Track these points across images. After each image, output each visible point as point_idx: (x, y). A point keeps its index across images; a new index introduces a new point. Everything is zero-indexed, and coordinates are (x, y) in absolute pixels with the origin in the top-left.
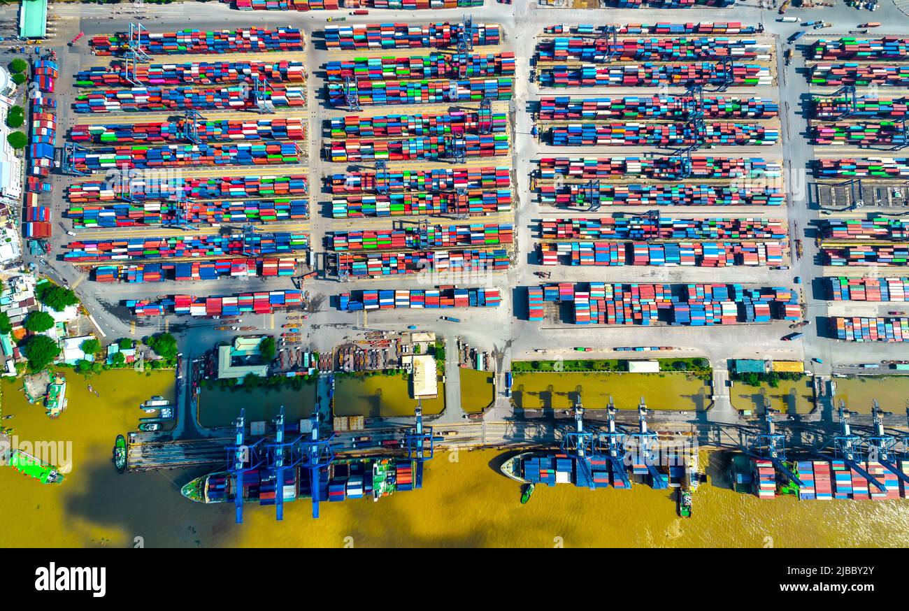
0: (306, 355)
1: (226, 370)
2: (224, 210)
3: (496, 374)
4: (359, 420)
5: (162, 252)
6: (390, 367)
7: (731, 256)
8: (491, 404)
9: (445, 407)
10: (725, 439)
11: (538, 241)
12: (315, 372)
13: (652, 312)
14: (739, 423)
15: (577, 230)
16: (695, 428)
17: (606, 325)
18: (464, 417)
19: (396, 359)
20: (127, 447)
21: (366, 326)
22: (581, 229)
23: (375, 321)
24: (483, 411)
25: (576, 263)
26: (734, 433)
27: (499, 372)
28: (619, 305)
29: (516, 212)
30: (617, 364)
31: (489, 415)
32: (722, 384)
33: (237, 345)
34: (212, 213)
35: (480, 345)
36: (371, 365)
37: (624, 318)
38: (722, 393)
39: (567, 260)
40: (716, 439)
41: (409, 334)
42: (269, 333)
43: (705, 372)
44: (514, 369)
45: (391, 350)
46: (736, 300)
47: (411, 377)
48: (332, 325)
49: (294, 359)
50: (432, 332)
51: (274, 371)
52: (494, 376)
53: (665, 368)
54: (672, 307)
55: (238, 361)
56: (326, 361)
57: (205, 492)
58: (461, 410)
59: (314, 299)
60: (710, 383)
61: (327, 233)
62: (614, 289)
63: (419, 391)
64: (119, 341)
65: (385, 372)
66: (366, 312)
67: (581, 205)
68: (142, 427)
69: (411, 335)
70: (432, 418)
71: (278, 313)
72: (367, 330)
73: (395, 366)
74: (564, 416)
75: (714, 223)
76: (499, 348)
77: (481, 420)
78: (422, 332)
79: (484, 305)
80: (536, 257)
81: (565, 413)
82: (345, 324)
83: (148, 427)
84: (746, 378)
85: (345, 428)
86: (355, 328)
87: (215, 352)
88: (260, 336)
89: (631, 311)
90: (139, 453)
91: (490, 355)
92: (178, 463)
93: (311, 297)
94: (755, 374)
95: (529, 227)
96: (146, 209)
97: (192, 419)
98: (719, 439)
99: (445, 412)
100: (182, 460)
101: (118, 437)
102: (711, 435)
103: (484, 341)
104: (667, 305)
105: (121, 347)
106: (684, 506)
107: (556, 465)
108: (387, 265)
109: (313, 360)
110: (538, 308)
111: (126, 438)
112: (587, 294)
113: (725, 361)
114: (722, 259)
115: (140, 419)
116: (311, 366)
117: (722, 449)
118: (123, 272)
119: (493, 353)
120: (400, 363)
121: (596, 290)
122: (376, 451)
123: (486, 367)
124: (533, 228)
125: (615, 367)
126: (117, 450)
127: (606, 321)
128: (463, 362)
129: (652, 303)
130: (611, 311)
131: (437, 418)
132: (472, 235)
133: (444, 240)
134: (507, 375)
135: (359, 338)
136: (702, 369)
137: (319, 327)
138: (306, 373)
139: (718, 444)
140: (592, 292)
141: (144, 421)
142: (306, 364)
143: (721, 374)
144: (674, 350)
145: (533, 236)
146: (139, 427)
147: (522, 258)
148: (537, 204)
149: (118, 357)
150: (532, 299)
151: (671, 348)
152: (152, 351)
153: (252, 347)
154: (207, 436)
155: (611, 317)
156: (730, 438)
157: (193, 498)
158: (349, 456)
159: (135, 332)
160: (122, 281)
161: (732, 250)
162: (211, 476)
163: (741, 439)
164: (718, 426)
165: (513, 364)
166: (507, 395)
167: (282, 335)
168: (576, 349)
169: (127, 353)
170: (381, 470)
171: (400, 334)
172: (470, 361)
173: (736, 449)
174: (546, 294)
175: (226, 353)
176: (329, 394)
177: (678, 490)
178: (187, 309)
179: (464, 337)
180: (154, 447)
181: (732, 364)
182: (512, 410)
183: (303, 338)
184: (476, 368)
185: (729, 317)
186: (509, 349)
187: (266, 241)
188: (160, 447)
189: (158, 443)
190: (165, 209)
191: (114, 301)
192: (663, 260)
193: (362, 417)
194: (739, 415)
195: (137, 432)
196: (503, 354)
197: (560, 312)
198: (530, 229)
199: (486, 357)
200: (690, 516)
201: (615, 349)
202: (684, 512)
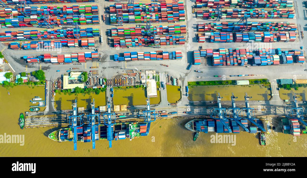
0: (101, 79)
1: (67, 86)
2: (64, 19)
3: (182, 87)
4: (125, 107)
5: (38, 35)
6: (136, 84)
7: (275, 37)
8: (180, 100)
9: (161, 101)
10: (278, 112)
11: (196, 33)
12: (105, 87)
13: (245, 59)
14: (283, 105)
15: (213, 27)
16: (265, 107)
17: (226, 66)
18: (169, 105)
19: (139, 81)
20: (25, 118)
21: (126, 68)
22: (214, 26)
23: (130, 66)
24: (177, 102)
25: (213, 40)
26: (282, 109)
27: (183, 86)
28: (232, 58)
29: (187, 21)
30: (231, 82)
31: (179, 104)
32: (275, 89)
33: (71, 75)
34: (59, 19)
35: (174, 75)
36: (129, 84)
37: (234, 63)
38: (276, 93)
39: (209, 40)
40: (274, 112)
41: (144, 71)
42: (85, 70)
43: (267, 85)
44: (189, 85)
45: (137, 77)
46: (279, 55)
47: (146, 88)
48: (112, 67)
49: (96, 81)
50: (154, 70)
51: (88, 86)
52: (181, 88)
53: (251, 83)
54: (253, 58)
55: (71, 82)
56: (109, 82)
57: (59, 137)
58: (168, 102)
59: (103, 56)
60: (270, 89)
61: (107, 30)
62: (229, 51)
63: (149, 94)
64: (20, 74)
65: (135, 86)
66: (126, 62)
67: (213, 18)
68: (31, 110)
69: (145, 71)
70: (155, 106)
71: (88, 62)
72: (127, 69)
73: (139, 84)
74: (210, 104)
75: (268, 24)
76: (182, 76)
77: (176, 106)
78: (150, 70)
79: (175, 58)
80: (197, 39)
81: (211, 102)
82: (117, 67)
83: (34, 109)
84: (285, 86)
85: (119, 110)
86: (121, 69)
87: (62, 78)
88: (81, 72)
89: (236, 60)
90: (29, 120)
91: (179, 79)
92: (47, 125)
93: (102, 56)
94: (289, 84)
95: (192, 27)
96: (31, 18)
97: (52, 106)
98: (276, 112)
99: (160, 103)
100: (48, 123)
101: (21, 114)
102: (272, 110)
103: (176, 74)
104: (251, 57)
105: (21, 76)
106: (262, 140)
107: (208, 124)
108: (134, 41)
109: (104, 81)
110: (198, 58)
111: (24, 114)
112: (218, 52)
113: (275, 80)
114: (272, 38)
115: (30, 106)
116: (103, 84)
117: (277, 116)
118: (22, 45)
119: (180, 78)
120: (141, 83)
121: (222, 51)
122: (132, 119)
123: (177, 84)
124: (194, 28)
125: (231, 83)
126: (21, 119)
127: (227, 64)
128: (167, 82)
129: (244, 56)
130: (228, 60)
131: (158, 105)
132: (169, 29)
133: (157, 31)
134: (186, 87)
135: (123, 73)
136: (266, 83)
137: (106, 68)
138: (101, 87)
139: (275, 114)
140: (220, 52)
141: (32, 107)
142: (101, 83)
143: (274, 85)
144: (254, 76)
145: (194, 31)
146: (30, 110)
147: (190, 40)
148: (195, 18)
149: (20, 80)
150: (196, 55)
151: (253, 75)
152: (35, 78)
153: (77, 76)
154: (59, 113)
155: (229, 62)
156: (280, 112)
157: (54, 140)
158: (120, 122)
159: (27, 70)
160: (22, 49)
161: (276, 35)
162: (61, 130)
163: (285, 112)
164: (275, 107)
165: (188, 83)
166: (187, 96)
167: (90, 71)
168: (214, 76)
169: (24, 78)
170: (133, 127)
171: (141, 71)
172: (170, 82)
173: (283, 116)
174: (202, 53)
175: (66, 79)
176: (111, 96)
177: (259, 134)
178: (49, 59)
179: (168, 72)
180: (36, 118)
181: (279, 81)
182: (189, 101)
183: (99, 72)
184: (173, 84)
185: (276, 61)
186: (186, 77)
187: (82, 31)
188: (39, 118)
189: (38, 116)
190: (39, 18)
191: (18, 57)
192: (248, 39)
193: (126, 105)
194: (283, 102)
195: (29, 112)
196: (184, 79)
197: (207, 61)
198: (193, 28)
199: (177, 80)
200: (265, 145)
201: (231, 76)
202: (262, 143)
